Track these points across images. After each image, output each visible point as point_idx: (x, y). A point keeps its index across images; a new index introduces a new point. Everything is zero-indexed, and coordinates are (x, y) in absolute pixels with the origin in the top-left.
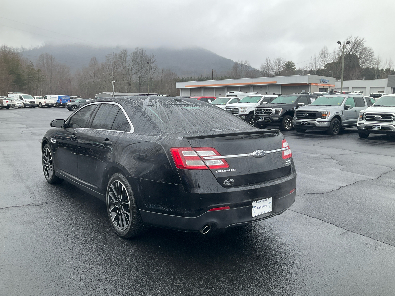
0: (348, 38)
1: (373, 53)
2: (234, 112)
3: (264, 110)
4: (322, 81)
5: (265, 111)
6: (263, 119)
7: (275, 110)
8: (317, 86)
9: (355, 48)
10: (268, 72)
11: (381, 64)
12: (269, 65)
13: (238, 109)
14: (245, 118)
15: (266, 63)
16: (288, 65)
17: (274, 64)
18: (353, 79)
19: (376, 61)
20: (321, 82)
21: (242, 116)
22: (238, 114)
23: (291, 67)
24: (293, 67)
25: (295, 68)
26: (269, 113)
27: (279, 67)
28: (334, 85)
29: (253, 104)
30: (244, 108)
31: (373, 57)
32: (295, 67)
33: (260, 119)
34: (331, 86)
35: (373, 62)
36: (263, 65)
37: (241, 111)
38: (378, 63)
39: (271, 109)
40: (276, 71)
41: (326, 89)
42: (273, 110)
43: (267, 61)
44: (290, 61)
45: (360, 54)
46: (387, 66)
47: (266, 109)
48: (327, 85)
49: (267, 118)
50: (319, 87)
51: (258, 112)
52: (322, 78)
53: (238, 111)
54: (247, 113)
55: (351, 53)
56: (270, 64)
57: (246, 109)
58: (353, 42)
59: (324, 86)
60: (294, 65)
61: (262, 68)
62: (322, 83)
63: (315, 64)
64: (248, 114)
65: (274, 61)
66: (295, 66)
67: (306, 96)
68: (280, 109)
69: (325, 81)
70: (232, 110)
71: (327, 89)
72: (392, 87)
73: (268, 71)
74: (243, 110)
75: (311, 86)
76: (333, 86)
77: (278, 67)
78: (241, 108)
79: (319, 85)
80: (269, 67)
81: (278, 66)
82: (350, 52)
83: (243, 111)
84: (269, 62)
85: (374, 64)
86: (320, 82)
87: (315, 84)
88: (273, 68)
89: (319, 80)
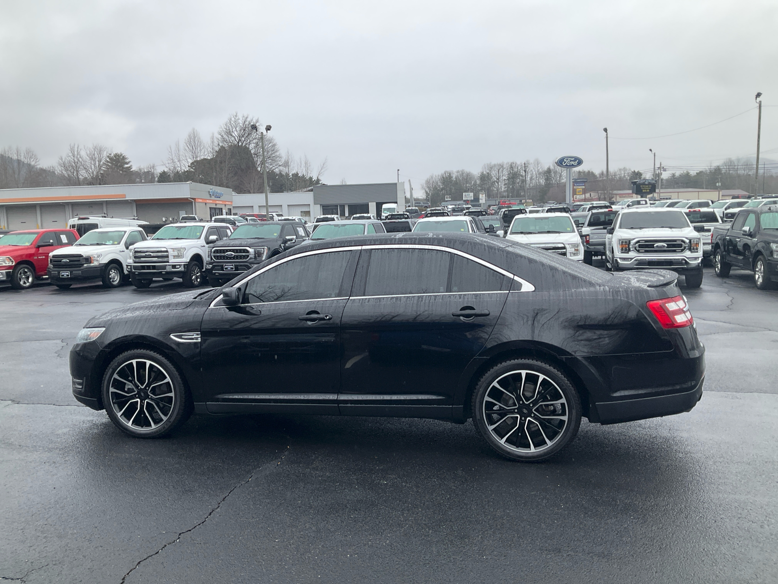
0: (232, 116)
1: (276, 147)
2: (157, 259)
3: (232, 252)
4: (212, 194)
5: (235, 253)
6: (232, 268)
7: (255, 252)
8: (206, 204)
9: (246, 135)
10: (77, 174)
11: (292, 165)
12: (79, 160)
13: (167, 251)
14: (183, 270)
15: (71, 154)
16: (114, 160)
17: (89, 159)
18: (252, 191)
19: (283, 160)
20: (211, 197)
21: (179, 266)
22: (168, 262)
23: (122, 166)
24: (126, 166)
25: (130, 168)
26: (244, 256)
27: (99, 164)
28: (232, 202)
29: (192, 242)
30: (179, 250)
31: (278, 154)
32: (131, 166)
33: (226, 268)
34: (227, 203)
35: (277, 161)
36: (64, 160)
37: (175, 257)
38: (286, 164)
39: (248, 248)
40: (95, 173)
41: (219, 208)
42: (251, 250)
43: (72, 150)
44: (119, 153)
45: (255, 147)
46: (303, 170)
47: (237, 250)
48: (221, 202)
49: (241, 266)
50: (209, 206)
51: (218, 256)
52: (212, 189)
53: (167, 257)
54: (187, 259)
55: (240, 144)
56: (80, 157)
57: (183, 251)
58: (241, 125)
59: (216, 204)
60: (127, 161)
61: (63, 165)
62: (211, 199)
63: (179, 161)
64: (188, 261)
65: (88, 152)
66: (131, 164)
67: (292, 224)
68: (263, 249)
69: (218, 195)
70: (152, 254)
71: (222, 209)
72: (320, 205)
73: (77, 171)
74: (178, 253)
75: (196, 203)
76: (230, 203)
77: (97, 165)
78: (174, 249)
79: (208, 201)
80: (77, 163)
81: (97, 163)
82: (238, 143)
83: (178, 256)
84: (76, 153)
85: (280, 166)
86: (209, 196)
87: (201, 200)
88: (89, 165)
89: (208, 193)
